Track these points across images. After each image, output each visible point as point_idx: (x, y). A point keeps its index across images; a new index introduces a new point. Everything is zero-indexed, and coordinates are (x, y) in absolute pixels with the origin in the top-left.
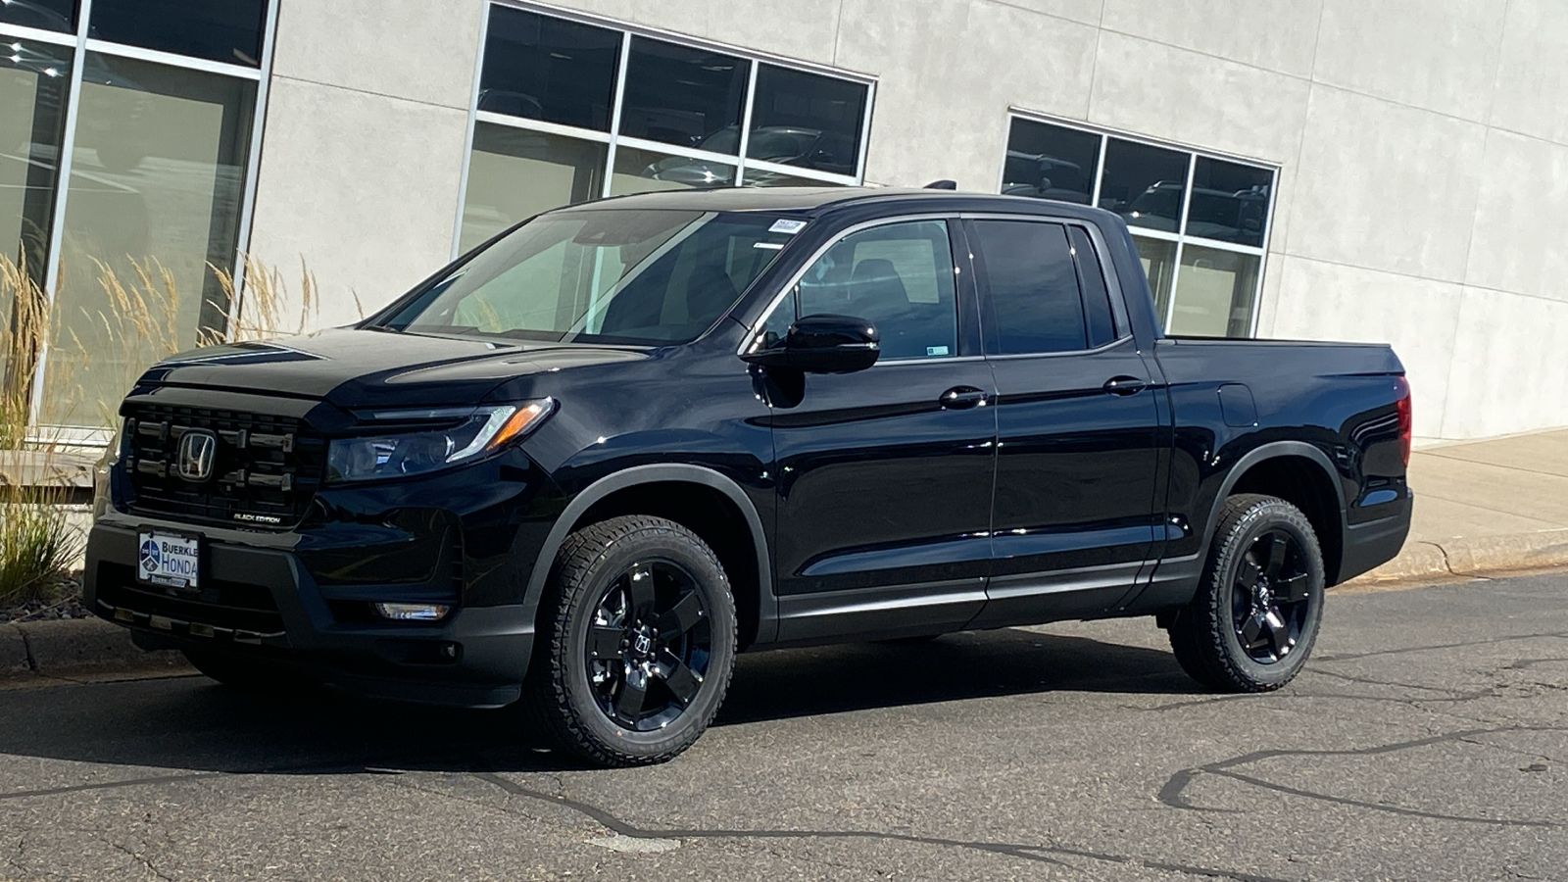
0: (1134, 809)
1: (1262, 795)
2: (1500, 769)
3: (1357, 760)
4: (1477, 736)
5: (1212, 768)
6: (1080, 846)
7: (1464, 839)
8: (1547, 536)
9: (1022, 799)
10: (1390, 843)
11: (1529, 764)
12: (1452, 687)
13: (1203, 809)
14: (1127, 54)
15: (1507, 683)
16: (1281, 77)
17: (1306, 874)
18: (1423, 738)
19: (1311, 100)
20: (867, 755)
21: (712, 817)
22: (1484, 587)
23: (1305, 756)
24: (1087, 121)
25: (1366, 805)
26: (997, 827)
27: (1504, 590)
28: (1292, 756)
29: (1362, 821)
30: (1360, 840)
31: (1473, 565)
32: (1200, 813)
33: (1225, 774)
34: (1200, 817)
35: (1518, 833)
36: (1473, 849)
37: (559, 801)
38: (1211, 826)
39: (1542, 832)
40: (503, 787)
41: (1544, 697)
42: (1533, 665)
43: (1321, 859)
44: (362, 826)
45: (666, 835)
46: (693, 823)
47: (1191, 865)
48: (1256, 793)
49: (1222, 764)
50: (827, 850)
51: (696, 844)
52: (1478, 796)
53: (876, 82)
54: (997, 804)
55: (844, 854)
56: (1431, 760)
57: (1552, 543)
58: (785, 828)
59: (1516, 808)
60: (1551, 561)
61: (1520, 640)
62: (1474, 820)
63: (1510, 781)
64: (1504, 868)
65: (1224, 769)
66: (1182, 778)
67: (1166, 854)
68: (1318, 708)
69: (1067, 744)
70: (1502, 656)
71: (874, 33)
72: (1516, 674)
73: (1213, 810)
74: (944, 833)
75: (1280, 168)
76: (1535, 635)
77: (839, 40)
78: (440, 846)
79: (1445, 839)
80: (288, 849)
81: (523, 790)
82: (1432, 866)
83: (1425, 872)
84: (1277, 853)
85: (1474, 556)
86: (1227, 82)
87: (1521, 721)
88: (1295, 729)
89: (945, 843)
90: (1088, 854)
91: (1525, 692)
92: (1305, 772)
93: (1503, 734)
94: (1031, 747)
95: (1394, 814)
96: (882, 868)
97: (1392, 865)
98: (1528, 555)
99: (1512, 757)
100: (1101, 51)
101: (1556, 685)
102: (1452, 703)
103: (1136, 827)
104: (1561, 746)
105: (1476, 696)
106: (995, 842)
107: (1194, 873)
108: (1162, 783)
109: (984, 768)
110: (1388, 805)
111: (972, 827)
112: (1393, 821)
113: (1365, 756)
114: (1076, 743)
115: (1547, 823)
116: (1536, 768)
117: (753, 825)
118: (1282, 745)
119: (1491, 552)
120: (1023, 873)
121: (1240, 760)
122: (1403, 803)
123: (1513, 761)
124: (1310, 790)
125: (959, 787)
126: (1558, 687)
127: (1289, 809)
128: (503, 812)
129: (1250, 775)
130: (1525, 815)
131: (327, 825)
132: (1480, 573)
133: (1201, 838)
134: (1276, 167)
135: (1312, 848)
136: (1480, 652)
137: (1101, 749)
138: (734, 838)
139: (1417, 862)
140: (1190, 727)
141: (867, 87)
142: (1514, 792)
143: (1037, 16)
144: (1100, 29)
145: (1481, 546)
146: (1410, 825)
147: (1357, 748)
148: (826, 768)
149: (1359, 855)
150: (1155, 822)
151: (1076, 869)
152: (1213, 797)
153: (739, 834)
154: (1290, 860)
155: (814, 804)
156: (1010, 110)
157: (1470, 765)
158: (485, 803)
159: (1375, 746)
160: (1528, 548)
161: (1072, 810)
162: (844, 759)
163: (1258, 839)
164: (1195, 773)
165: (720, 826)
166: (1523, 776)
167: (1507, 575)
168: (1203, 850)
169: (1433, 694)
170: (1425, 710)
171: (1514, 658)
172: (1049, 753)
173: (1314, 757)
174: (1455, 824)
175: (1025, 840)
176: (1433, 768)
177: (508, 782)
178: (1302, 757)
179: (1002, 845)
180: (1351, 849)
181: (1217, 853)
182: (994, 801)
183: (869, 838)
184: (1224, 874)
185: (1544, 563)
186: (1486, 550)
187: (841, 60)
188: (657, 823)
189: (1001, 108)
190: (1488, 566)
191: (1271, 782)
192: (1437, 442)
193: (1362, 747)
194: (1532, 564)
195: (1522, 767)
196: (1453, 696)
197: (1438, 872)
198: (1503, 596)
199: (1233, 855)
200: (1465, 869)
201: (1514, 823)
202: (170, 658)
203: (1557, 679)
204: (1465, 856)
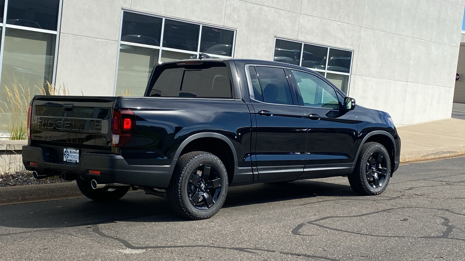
0: (283, 236)
1: (322, 230)
2: (394, 220)
3: (353, 219)
4: (391, 210)
5: (310, 223)
6: (263, 248)
7: (377, 242)
8: (428, 151)
9: (251, 234)
10: (355, 244)
11: (403, 219)
12: (389, 196)
13: (304, 235)
14: (309, 20)
15: (405, 194)
16: (353, 26)
17: (327, 254)
18: (375, 211)
19: (362, 32)
20: (211, 221)
21: (158, 242)
22: (408, 166)
23: (339, 218)
24: (297, 39)
25: (351, 233)
26: (241, 243)
27: (413, 167)
28: (335, 218)
29: (349, 237)
30: (346, 243)
31: (406, 160)
32: (302, 236)
33: (314, 224)
34: (302, 238)
35: (394, 240)
36: (379, 245)
37: (114, 239)
38: (304, 240)
39: (401, 239)
40: (99, 235)
41: (414, 198)
42: (414, 189)
43: (333, 249)
44: (52, 248)
45: (142, 248)
46: (151, 244)
47: (294, 253)
48: (321, 230)
49: (313, 221)
50: (188, 251)
51: (150, 250)
52: (386, 229)
53: (236, 30)
54: (243, 235)
55: (192, 253)
56: (375, 218)
57: (429, 153)
58: (178, 245)
59: (396, 232)
60: (429, 158)
61: (413, 181)
62: (382, 236)
63: (396, 224)
64: (386, 251)
65: (314, 223)
66: (300, 226)
67: (288, 249)
68: (348, 203)
69: (271, 216)
70: (406, 186)
71: (235, 16)
72: (409, 191)
73: (306, 235)
74: (224, 245)
75: (354, 51)
76: (418, 180)
77: (225, 19)
78: (72, 254)
79: (371, 242)
80: (27, 256)
81: (106, 235)
82: (365, 251)
83: (362, 253)
84: (320, 248)
85: (406, 157)
86: (338, 28)
87: (405, 205)
88: (339, 210)
89: (223, 248)
90: (265, 250)
91: (409, 197)
92: (337, 223)
93: (399, 210)
94: (260, 218)
95: (359, 235)
96: (202, 256)
97: (353, 251)
98: (422, 157)
99: (399, 216)
100: (301, 20)
101: (419, 194)
102: (387, 201)
103: (282, 241)
104: (415, 213)
105: (394, 198)
106: (239, 247)
107: (294, 255)
108: (294, 227)
109: (244, 224)
110: (358, 232)
111: (233, 243)
112: (358, 237)
113: (356, 217)
114: (274, 216)
115: (403, 236)
116: (405, 220)
117: (169, 244)
118: (333, 215)
119: (411, 156)
120: (243, 257)
121: (319, 220)
122: (363, 232)
123: (399, 218)
124: (337, 228)
125: (234, 230)
126: (420, 195)
127: (329, 234)
128: (96, 242)
129: (321, 224)
130: (397, 234)
131: (42, 248)
132: (408, 162)
133: (300, 244)
134: (353, 51)
135: (331, 246)
136: (400, 185)
137: (280, 218)
138: (162, 249)
139: (361, 250)
140: (309, 210)
141: (234, 31)
142: (396, 227)
143: (282, 11)
144: (301, 14)
145: (408, 155)
146: (363, 238)
147: (355, 215)
148: (197, 226)
149: (344, 248)
150: (288, 239)
151: (259, 255)
152: (308, 231)
153: (163, 247)
154: (324, 250)
155: (189, 237)
156: (275, 37)
157: (386, 219)
158: (92, 240)
159: (360, 214)
160: (422, 155)
161: (265, 237)
162: (204, 223)
163: (316, 244)
164: (305, 224)
165: (159, 245)
166: (401, 222)
167: (416, 162)
168: (299, 248)
169: (383, 198)
170: (379, 203)
171: (409, 187)
172: (264, 219)
173: (341, 218)
174: (376, 237)
175: (248, 246)
176: (375, 220)
177: (102, 233)
178: (338, 218)
179: (241, 248)
180: (343, 246)
181: (303, 249)
182: (243, 234)
183: (201, 247)
184: (303, 255)
185: (427, 159)
186: (410, 156)
187: (226, 24)
188: (141, 245)
189: (273, 36)
190: (410, 160)
191: (326, 226)
192: (401, 125)
193: (357, 215)
194: (423, 159)
195: (401, 220)
196: (388, 198)
197: (366, 253)
198: (412, 169)
199: (307, 249)
200: (375, 251)
201: (393, 237)
202: (20, 198)
203: (420, 193)
204: (376, 247)
